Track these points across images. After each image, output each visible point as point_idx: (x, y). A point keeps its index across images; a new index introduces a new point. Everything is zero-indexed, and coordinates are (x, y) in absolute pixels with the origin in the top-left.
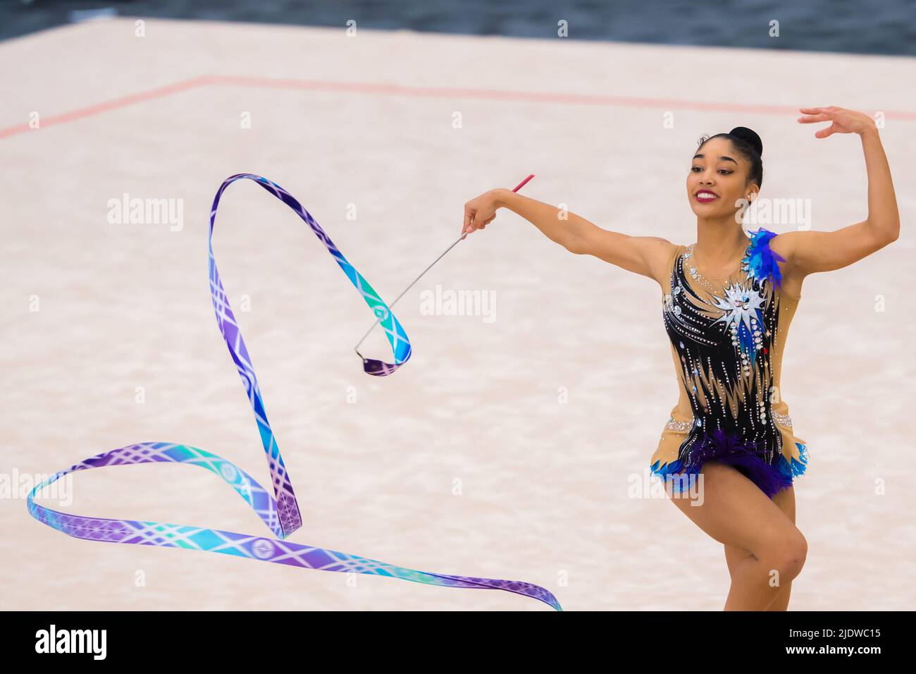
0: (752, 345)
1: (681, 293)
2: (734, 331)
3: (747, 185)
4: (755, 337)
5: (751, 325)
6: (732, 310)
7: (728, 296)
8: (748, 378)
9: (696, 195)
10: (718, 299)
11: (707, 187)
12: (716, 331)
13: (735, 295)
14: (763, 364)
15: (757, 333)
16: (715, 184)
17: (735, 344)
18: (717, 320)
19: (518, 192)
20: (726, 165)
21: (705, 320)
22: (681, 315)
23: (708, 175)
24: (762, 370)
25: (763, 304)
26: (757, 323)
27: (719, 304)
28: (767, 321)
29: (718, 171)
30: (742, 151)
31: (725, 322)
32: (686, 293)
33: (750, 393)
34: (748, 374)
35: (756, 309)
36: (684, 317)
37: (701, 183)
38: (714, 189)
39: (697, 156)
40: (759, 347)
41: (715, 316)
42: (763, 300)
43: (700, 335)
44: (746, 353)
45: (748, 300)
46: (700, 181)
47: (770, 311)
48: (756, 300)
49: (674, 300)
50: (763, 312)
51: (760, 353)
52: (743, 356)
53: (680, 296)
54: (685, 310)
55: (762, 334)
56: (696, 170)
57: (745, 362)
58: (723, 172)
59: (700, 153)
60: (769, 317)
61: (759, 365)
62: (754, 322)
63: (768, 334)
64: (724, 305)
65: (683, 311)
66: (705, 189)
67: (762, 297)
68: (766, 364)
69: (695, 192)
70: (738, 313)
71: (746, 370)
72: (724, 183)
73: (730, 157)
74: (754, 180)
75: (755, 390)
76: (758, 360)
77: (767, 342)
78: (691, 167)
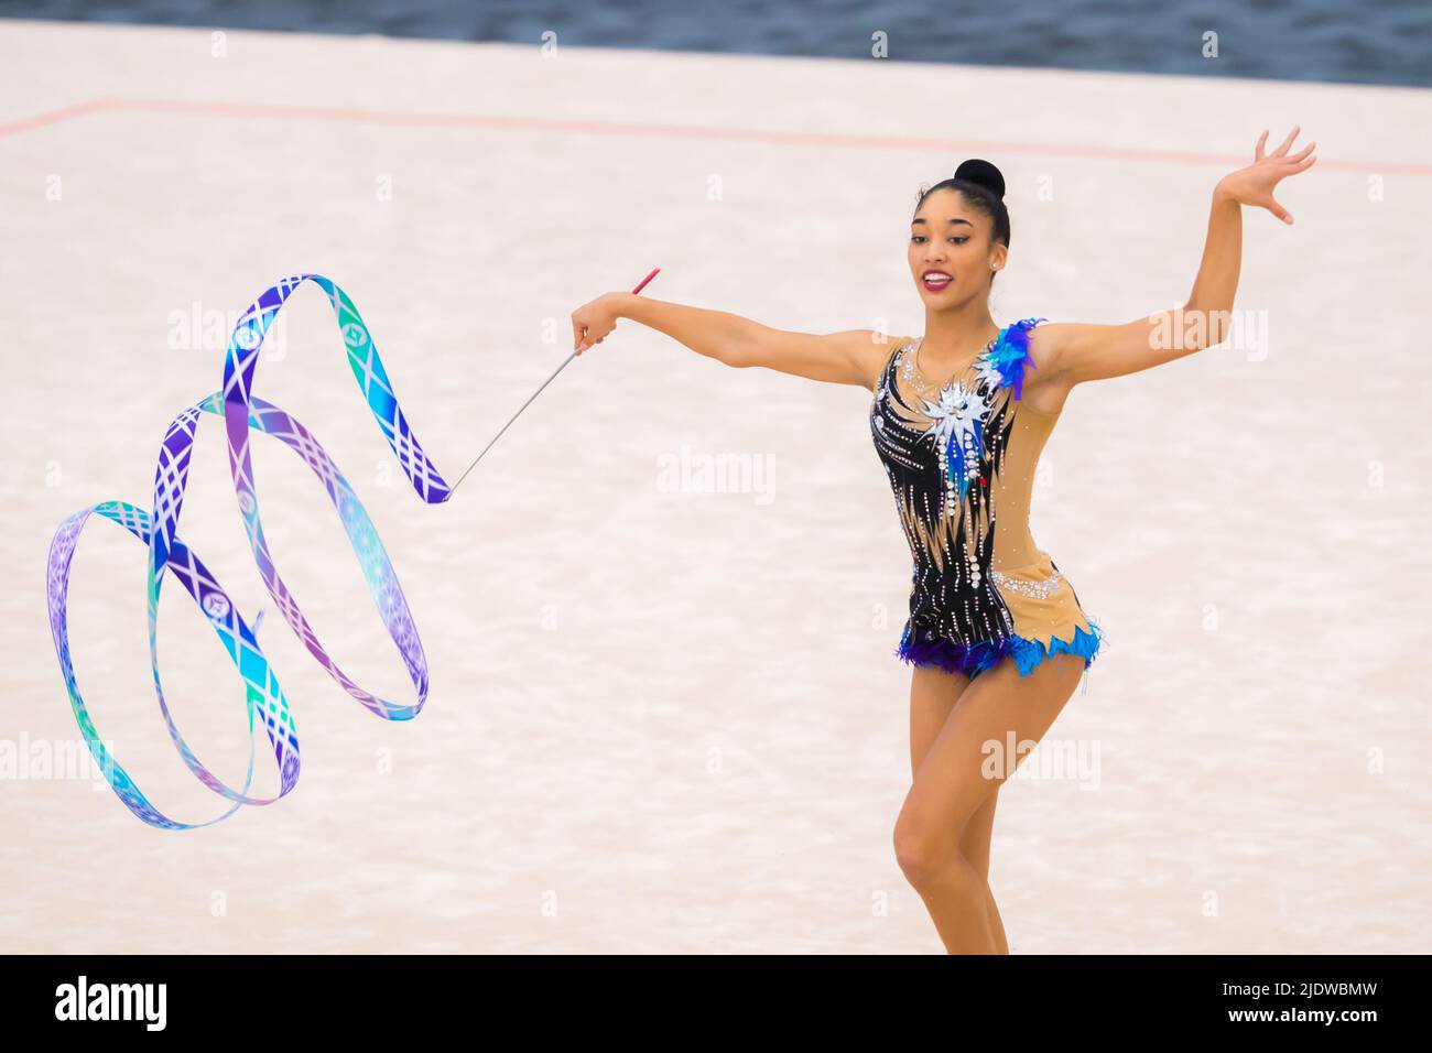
0: (964, 471)
1: (886, 397)
2: (943, 450)
3: (990, 249)
4: (968, 459)
5: (965, 441)
6: (942, 419)
7: (942, 400)
8: (952, 517)
9: (924, 278)
10: (928, 404)
11: (936, 266)
12: (922, 448)
13: (953, 398)
14: (978, 500)
15: (971, 454)
16: (947, 260)
17: (942, 467)
18: (924, 432)
19: (639, 294)
20: (958, 230)
21: (910, 434)
22: (883, 430)
23: (935, 248)
24: (975, 509)
25: (986, 415)
26: (973, 440)
27: (928, 409)
28: (988, 439)
29: (948, 240)
30: (978, 204)
31: (933, 435)
32: (892, 399)
33: (954, 539)
34: (951, 513)
35: (974, 421)
36: (886, 432)
37: (927, 261)
38: (945, 268)
39: (917, 221)
40: (974, 474)
41: (922, 428)
42: (987, 409)
43: (906, 456)
44: (954, 481)
45: (965, 407)
46: (925, 258)
47: (994, 427)
48: (977, 407)
49: (876, 408)
50: (983, 426)
51: (974, 483)
52: (950, 485)
53: (884, 401)
54: (888, 423)
55: (979, 457)
56: (920, 240)
57: (951, 494)
58: (957, 241)
59: (917, 217)
60: (992, 433)
61: (971, 501)
62: (968, 437)
63: (988, 457)
64: (935, 412)
65: (886, 425)
66: (933, 269)
67: (987, 405)
68: (983, 501)
69: (921, 274)
70: (951, 424)
71: (951, 507)
72: (958, 254)
73: (962, 218)
74: (998, 240)
75: (962, 538)
76: (970, 493)
77: (987, 470)
78: (910, 236)
